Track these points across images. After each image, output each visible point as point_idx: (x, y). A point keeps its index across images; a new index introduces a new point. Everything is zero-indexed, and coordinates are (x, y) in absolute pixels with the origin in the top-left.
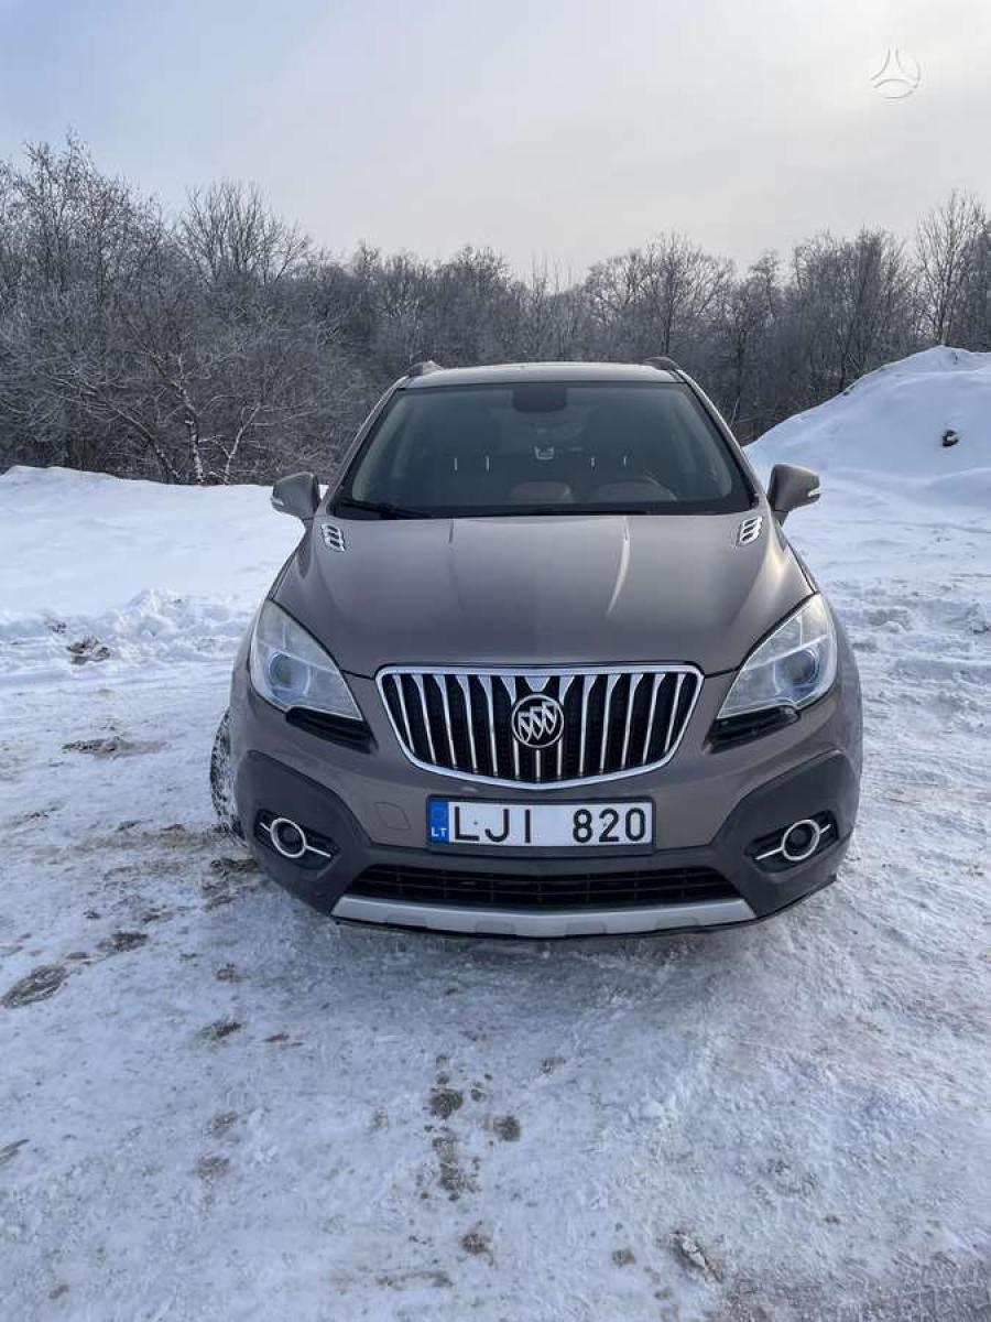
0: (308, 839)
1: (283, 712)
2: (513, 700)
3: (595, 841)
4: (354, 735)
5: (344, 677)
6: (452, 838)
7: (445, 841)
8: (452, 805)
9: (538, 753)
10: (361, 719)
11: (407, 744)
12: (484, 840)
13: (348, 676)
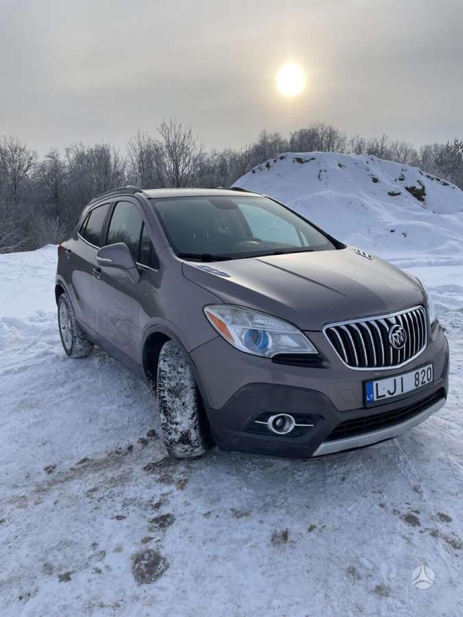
0: (295, 421)
1: (270, 358)
2: (388, 329)
3: (420, 385)
4: (313, 361)
5: (304, 334)
6: (375, 399)
7: (372, 401)
8: (374, 383)
9: (399, 351)
10: (317, 352)
11: (344, 360)
12: (388, 396)
13: (306, 333)
